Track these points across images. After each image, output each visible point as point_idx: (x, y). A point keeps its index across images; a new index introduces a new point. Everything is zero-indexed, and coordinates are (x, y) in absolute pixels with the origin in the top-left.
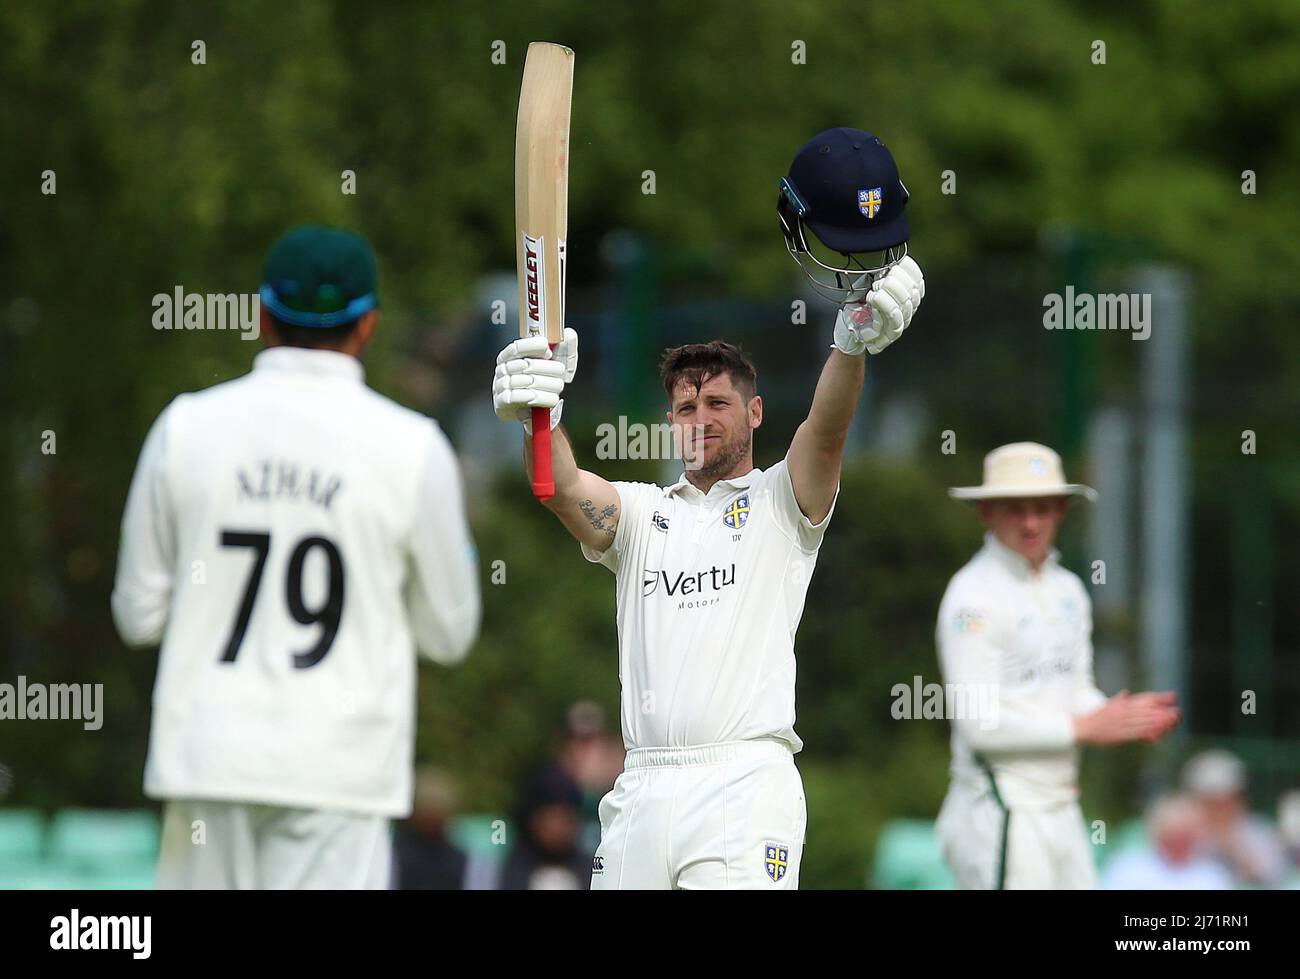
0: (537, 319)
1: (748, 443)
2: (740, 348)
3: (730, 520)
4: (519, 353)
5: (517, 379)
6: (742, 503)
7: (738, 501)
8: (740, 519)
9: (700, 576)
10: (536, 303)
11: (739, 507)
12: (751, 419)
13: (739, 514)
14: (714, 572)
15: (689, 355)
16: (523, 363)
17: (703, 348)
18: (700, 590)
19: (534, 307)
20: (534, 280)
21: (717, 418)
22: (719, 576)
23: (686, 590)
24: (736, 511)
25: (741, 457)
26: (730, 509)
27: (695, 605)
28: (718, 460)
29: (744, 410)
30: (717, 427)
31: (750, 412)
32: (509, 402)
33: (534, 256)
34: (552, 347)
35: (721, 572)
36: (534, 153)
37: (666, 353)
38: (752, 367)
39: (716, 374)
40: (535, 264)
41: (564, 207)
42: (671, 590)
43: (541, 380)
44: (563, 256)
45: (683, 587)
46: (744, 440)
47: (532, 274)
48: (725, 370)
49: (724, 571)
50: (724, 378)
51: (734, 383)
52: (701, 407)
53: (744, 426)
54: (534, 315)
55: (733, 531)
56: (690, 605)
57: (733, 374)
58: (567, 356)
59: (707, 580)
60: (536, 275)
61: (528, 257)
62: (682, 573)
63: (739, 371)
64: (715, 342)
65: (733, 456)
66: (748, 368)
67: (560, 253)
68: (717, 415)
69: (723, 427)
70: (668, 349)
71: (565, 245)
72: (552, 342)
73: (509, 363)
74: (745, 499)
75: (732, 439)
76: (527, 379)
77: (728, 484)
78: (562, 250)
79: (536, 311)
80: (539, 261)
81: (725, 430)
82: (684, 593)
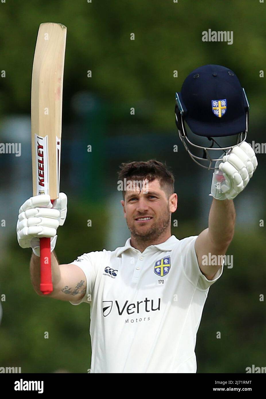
0: (43, 185)
1: (168, 221)
2: (165, 164)
3: (158, 270)
4: (33, 205)
5: (32, 220)
6: (166, 261)
7: (164, 260)
8: (164, 271)
9: (138, 303)
10: (43, 176)
11: (164, 263)
12: (170, 207)
13: (164, 267)
14: (146, 301)
15: (135, 168)
16: (35, 210)
17: (144, 164)
18: (138, 312)
19: (41, 178)
20: (42, 162)
21: (151, 206)
22: (149, 304)
23: (130, 312)
24: (162, 266)
25: (164, 230)
26: (158, 263)
27: (135, 321)
28: (151, 232)
29: (167, 202)
30: (150, 211)
31: (170, 203)
32: (27, 234)
33: (42, 147)
34: (53, 202)
35: (151, 302)
36: (42, 86)
37: (122, 166)
38: (172, 176)
39: (151, 180)
40: (43, 152)
41: (60, 118)
42: (120, 312)
43: (45, 221)
44: (59, 147)
45: (128, 310)
46: (166, 220)
47: (41, 159)
48: (157, 177)
49: (152, 301)
50: (156, 183)
51: (162, 185)
52: (142, 200)
53: (167, 211)
54: (41, 183)
55: (159, 278)
56: (132, 321)
57: (161, 181)
58: (61, 209)
59: (142, 306)
60: (43, 159)
61: (38, 148)
62: (127, 302)
63: (165, 178)
64: (151, 160)
65: (160, 229)
66: (170, 177)
67: (57, 145)
68: (151, 204)
69: (155, 212)
70: (123, 164)
71: (60, 141)
72: (52, 199)
73: (26, 211)
74: (168, 259)
75: (160, 219)
76: (38, 220)
77: (156, 247)
78: (58, 143)
79: (43, 180)
80: (45, 151)
81: (155, 213)
82: (129, 314)
